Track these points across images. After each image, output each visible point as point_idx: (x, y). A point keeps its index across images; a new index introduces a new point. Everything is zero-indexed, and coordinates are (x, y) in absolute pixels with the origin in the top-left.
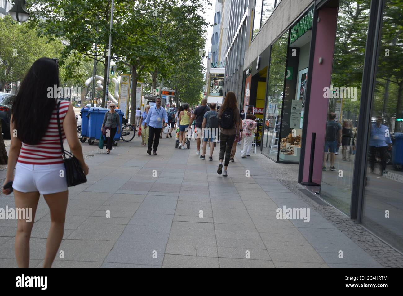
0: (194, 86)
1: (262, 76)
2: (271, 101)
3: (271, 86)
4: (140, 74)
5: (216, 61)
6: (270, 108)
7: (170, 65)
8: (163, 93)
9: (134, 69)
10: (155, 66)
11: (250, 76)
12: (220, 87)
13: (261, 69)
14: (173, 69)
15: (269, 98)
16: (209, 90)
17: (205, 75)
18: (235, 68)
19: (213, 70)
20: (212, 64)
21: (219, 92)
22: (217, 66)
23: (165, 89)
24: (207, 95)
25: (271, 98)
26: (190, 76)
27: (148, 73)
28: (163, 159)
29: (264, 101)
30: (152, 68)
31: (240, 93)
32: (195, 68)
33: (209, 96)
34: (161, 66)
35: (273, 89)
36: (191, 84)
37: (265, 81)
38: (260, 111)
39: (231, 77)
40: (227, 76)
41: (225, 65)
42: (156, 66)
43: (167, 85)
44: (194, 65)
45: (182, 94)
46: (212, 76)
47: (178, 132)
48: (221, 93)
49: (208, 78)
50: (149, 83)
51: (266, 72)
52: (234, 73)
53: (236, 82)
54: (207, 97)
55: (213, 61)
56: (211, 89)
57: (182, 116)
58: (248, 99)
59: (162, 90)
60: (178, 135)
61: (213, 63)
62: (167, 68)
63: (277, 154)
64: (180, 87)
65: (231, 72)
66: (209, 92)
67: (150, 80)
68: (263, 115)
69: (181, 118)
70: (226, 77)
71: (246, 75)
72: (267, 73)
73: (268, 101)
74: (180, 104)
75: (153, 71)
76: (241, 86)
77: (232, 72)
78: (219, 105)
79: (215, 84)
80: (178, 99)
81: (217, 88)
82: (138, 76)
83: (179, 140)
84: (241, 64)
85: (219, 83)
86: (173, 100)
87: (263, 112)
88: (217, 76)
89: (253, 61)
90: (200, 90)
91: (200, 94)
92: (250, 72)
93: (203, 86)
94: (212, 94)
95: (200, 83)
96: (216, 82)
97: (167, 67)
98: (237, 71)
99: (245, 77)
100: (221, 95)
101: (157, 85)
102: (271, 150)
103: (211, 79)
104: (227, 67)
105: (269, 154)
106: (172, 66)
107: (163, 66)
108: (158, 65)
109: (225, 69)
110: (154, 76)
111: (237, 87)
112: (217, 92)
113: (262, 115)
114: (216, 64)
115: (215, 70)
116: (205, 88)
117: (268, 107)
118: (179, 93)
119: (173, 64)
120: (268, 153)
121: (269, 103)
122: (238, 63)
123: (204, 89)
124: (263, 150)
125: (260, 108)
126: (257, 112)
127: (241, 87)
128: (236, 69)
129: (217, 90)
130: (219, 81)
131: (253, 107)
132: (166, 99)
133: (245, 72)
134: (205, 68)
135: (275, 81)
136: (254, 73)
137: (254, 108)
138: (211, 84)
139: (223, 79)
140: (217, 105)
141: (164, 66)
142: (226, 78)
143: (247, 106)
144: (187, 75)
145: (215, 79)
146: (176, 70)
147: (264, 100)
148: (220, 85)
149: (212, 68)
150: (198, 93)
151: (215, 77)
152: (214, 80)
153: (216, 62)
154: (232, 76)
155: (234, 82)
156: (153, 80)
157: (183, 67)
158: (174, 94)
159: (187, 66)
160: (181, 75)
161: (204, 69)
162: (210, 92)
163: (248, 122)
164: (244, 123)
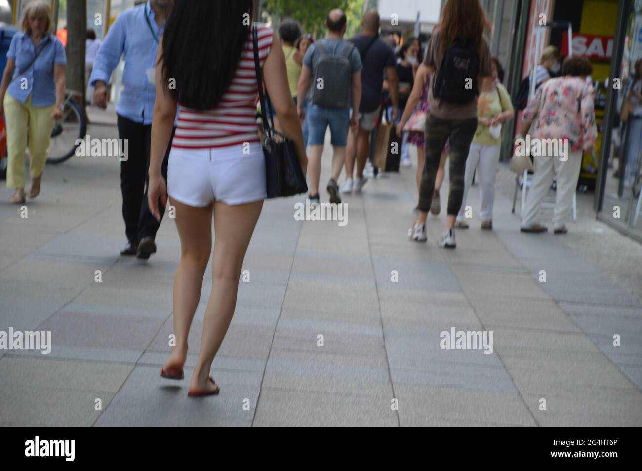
38: (596, 47)
78: (424, 29)
87: (609, 54)
105: (631, 223)
113: (608, 67)
117: (630, 36)
120: (626, 220)
124: (605, 207)
125: (597, 37)
126: (583, 51)
131: (570, 30)
137: (573, 38)
140: (416, 27)
147: (617, 2)
163: (568, 91)
164: (555, 93)
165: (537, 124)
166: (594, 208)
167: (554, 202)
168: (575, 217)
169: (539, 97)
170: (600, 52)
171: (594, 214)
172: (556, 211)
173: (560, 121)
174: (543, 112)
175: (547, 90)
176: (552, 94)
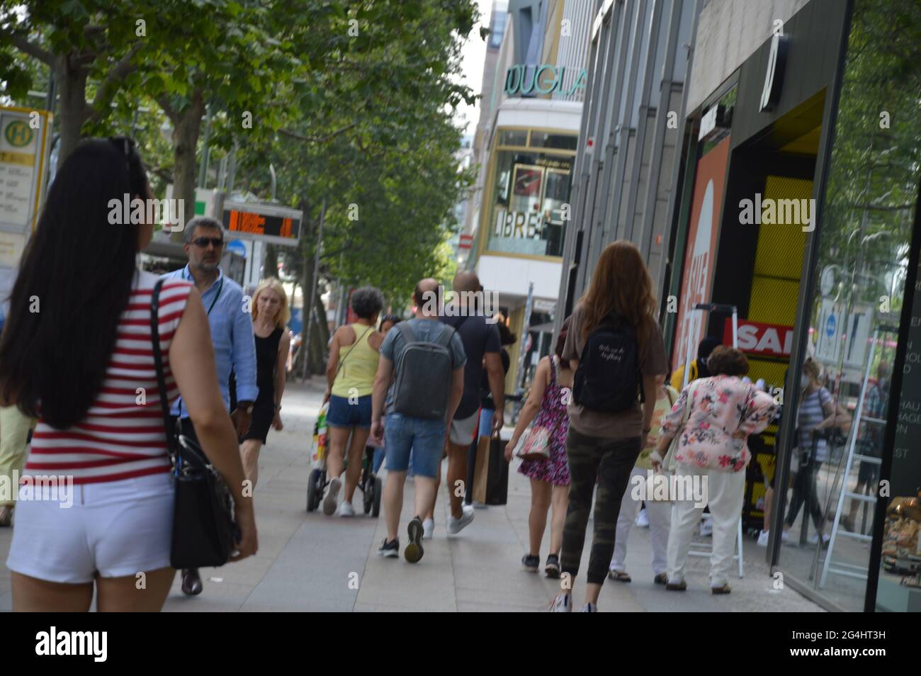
0: (404, 195)
1: (791, 147)
2: (834, 292)
3: (841, 210)
4: (109, 110)
5: (534, 60)
6: (830, 333)
7: (278, 65)
8: (233, 222)
9: (74, 78)
10: (194, 66)
11: (726, 140)
12: (548, 204)
13: (790, 104)
14: (298, 87)
15: (826, 278)
16: (488, 222)
17: (469, 135)
18: (638, 103)
19: (515, 109)
20: (512, 74)
21: (544, 234)
22: (537, 90)
23: (241, 200)
24: (476, 247)
25: (837, 281)
26: (387, 131)
27: (147, 105)
28: (219, 580)
29: (795, 286)
30: (179, 75)
31: (662, 238)
32: (415, 93)
33: (487, 251)
34: (228, 64)
35: (852, 228)
36: (389, 184)
37: (809, 176)
38: (770, 340)
39: (613, 149)
40: (590, 143)
41: (583, 86)
42: (203, 67)
43: (256, 184)
44: (414, 75)
45: (335, 235)
46: (507, 143)
47: (322, 431)
48: (553, 238)
49: (485, 157)
50: (155, 169)
51: (820, 123)
52: (632, 131)
53: (639, 181)
54: (477, 260)
55: (516, 61)
56: (501, 213)
57: (343, 350)
58: (706, 271)
59: (228, 205)
60: (326, 443)
61: (514, 71)
62: (264, 80)
63: (863, 587)
64: (327, 196)
65: (615, 121)
66: (485, 233)
67: (162, 150)
68: (787, 362)
69: (338, 357)
70: (590, 150)
71: (701, 136)
72: (824, 129)
73: (819, 292)
74: (324, 291)
75: (183, 91)
76: (671, 197)
77: (621, 121)
78: (539, 306)
79: (521, 189)
80: (311, 262)
81: (531, 210)
82: (96, 120)
83: (325, 473)
84: (677, 78)
85: (543, 186)
86: (284, 269)
87: (788, 349)
88: (535, 142)
89: (745, 58)
90: (437, 221)
91: (438, 241)
92: (724, 120)
93: (453, 196)
94: (502, 243)
95: (441, 183)
96: (528, 180)
97: (262, 73)
98: (649, 115)
99: (693, 147)
100: (554, 250)
101: (199, 179)
102: (827, 561)
103: (504, 161)
104: (593, 94)
105: (817, 583)
106: (290, 67)
107: (240, 66)
108: (211, 59)
109: (580, 105)
110: (188, 127)
111: (644, 205)
112: (532, 232)
113: (785, 367)
114: (531, 74)
115: (527, 109)
116: (468, 213)
117: (816, 328)
118: (319, 231)
119: (295, 61)
120: (811, 578)
121: (825, 307)
122: (660, 74)
123: (461, 214)
124: (782, 559)
125: (772, 326)
126: (752, 344)
127: (667, 209)
128: (642, 107)
129: (534, 220)
130: (546, 172)
131: (735, 316)
132: (248, 255)
133: (693, 122)
134: (470, 94)
135: (862, 185)
136: (746, 130)
137: (739, 326)
138: (499, 188)
139: (571, 160)
140: (528, 302)
141: (248, 65)
142: (588, 156)
143: (698, 307)
144: (366, 129)
145: (526, 159)
146: (313, 91)
147: (798, 280)
148: (552, 191)
149: (510, 96)
150: (430, 237)
151: (527, 148)
152: (517, 166)
153: (532, 66)
154: (618, 142)
155: (629, 175)
156: (179, 151)
157: (348, 83)
158: (293, 232)
159: (374, 79)
160: (335, 130)
161: (465, 95)
162: (491, 233)
163: (726, 395)
164: (708, 399)
165: (682, 438)
166: (767, 561)
167: (710, 549)
168: (741, 573)
169: (684, 403)
170: (776, 348)
171: (767, 568)
172: (713, 562)
173: (717, 437)
174: (691, 424)
175: (695, 394)
176: (703, 399)
